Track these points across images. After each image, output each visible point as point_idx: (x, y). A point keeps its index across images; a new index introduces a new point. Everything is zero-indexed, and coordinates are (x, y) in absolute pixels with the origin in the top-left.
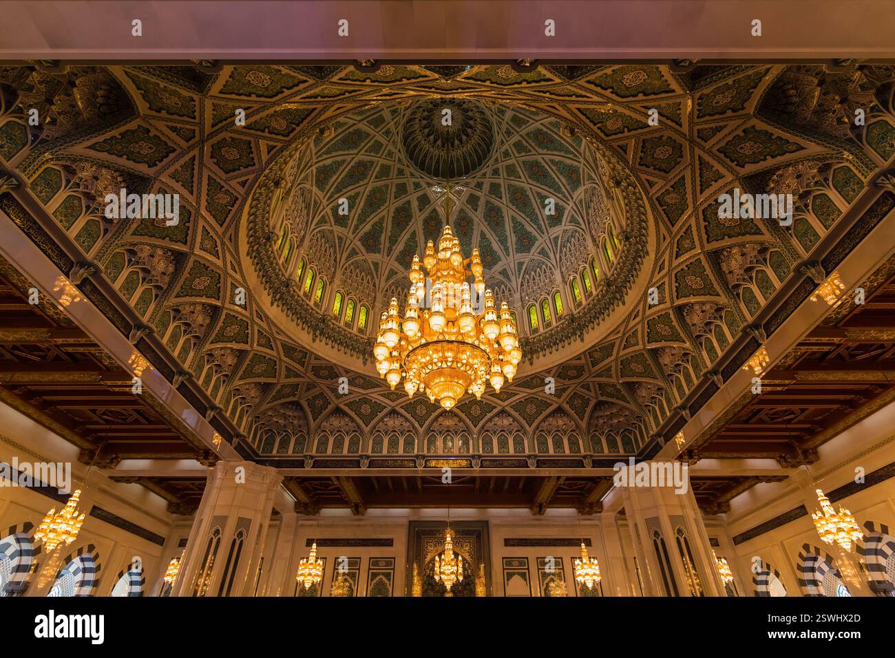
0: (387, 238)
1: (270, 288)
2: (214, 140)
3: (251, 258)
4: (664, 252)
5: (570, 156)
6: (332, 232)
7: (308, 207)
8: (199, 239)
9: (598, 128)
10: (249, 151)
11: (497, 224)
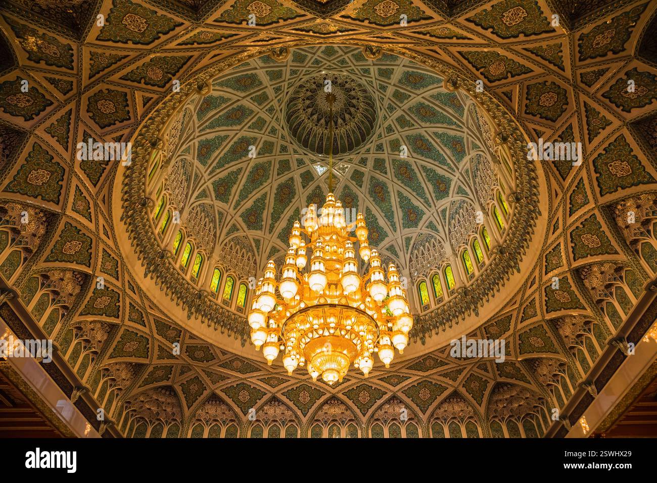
0: (270, 215)
1: (144, 258)
2: (91, 92)
3: (125, 223)
4: (557, 210)
5: (454, 127)
6: (212, 206)
7: (188, 180)
8: (71, 199)
9: (482, 73)
10: (125, 104)
11: (383, 200)
